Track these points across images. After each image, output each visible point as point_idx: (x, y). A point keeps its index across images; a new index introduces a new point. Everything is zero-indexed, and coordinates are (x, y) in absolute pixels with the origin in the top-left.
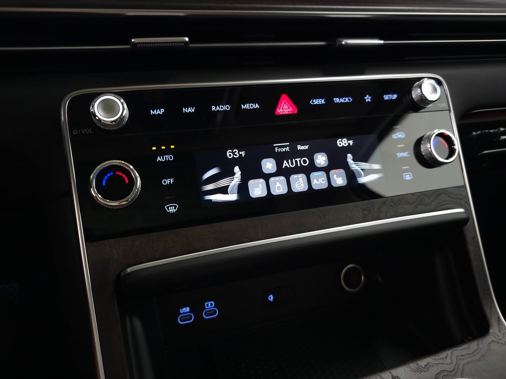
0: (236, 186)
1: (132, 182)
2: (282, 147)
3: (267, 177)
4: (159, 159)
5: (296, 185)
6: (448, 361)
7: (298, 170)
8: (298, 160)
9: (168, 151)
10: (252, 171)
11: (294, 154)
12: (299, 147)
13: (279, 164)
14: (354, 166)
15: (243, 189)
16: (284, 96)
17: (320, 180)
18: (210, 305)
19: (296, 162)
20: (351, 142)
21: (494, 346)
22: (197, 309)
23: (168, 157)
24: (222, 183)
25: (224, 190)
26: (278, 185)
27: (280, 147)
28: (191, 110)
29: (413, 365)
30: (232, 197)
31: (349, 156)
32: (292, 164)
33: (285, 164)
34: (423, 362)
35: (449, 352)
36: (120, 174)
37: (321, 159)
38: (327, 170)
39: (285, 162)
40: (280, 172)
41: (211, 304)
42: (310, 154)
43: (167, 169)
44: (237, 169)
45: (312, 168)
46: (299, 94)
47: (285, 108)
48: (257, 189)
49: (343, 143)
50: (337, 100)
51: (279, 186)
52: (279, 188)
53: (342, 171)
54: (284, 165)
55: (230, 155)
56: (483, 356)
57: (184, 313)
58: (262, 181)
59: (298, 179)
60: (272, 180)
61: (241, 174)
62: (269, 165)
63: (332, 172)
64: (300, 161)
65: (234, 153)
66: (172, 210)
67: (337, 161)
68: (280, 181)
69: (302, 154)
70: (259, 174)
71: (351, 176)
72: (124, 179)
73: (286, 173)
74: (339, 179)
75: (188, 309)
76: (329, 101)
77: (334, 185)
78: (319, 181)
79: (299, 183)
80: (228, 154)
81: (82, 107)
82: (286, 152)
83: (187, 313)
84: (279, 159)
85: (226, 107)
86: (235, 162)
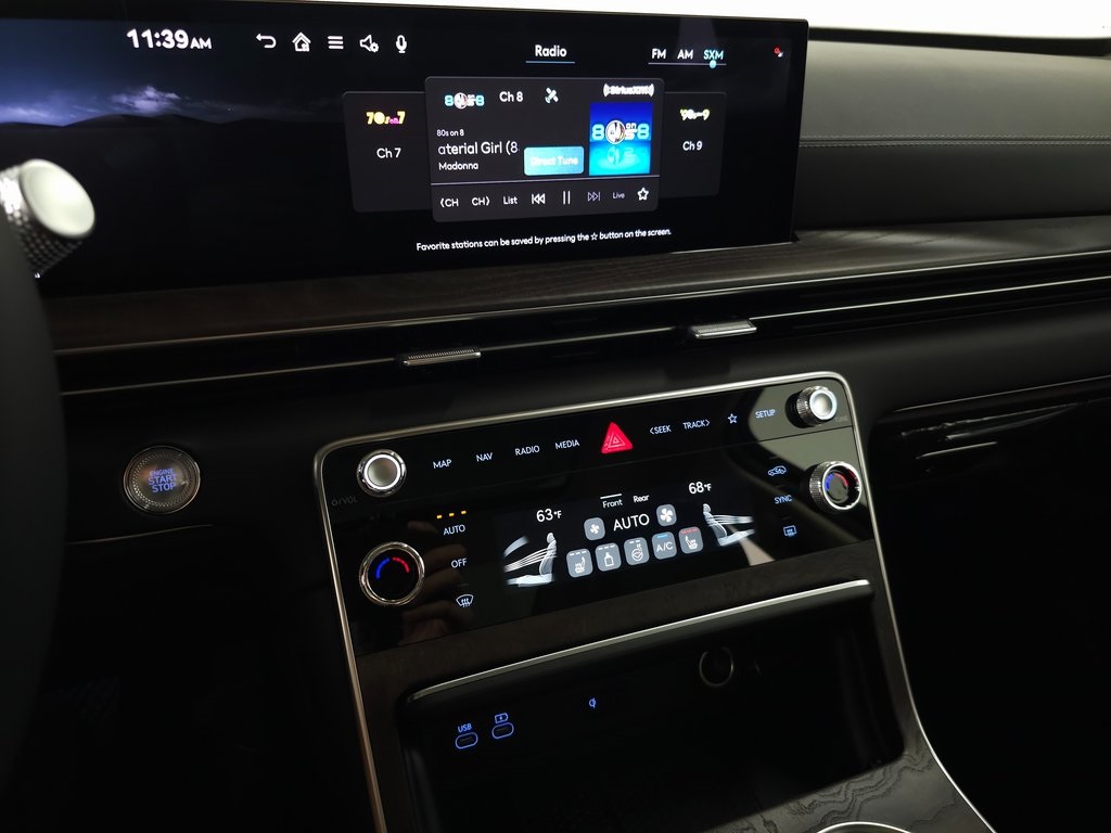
0: (550, 562)
1: (413, 564)
2: (611, 501)
3: (592, 546)
4: (446, 531)
5: (633, 555)
6: (842, 797)
7: (635, 532)
8: (634, 517)
9: (458, 520)
10: (572, 538)
11: (629, 509)
12: (636, 499)
13: (608, 526)
14: (713, 521)
15: (559, 565)
16: (613, 426)
17: (666, 545)
18: (501, 718)
19: (632, 520)
20: (708, 486)
21: (908, 775)
22: (484, 727)
23: (459, 528)
24: (531, 559)
25: (533, 570)
26: (608, 556)
27: (609, 500)
28: (487, 457)
29: (792, 805)
30: (544, 579)
31: (706, 506)
32: (627, 525)
33: (617, 525)
34: (806, 801)
35: (844, 785)
36: (398, 560)
37: (667, 515)
38: (674, 529)
39: (617, 522)
40: (611, 536)
41: (504, 717)
42: (651, 509)
43: (457, 545)
44: (550, 537)
45: (656, 527)
46: (631, 423)
47: (615, 442)
48: (579, 565)
49: (696, 488)
50: (688, 425)
51: (609, 559)
52: (609, 561)
53: (696, 530)
54: (616, 527)
55: (541, 518)
56: (889, 790)
57: (464, 732)
58: (585, 551)
59: (634, 546)
60: (600, 548)
61: (557, 545)
62: (594, 528)
63: (682, 532)
64: (637, 519)
65: (546, 515)
66: (466, 603)
67: (689, 515)
68: (610, 551)
69: (640, 508)
70: (581, 542)
71: (709, 535)
72: (403, 566)
73: (618, 538)
74: (692, 543)
75: (469, 726)
76: (676, 427)
77: (685, 551)
78: (664, 547)
79: (637, 552)
80: (538, 516)
81: (345, 465)
82: (617, 507)
83: (468, 731)
84: (608, 517)
85: (534, 449)
86: (547, 527)
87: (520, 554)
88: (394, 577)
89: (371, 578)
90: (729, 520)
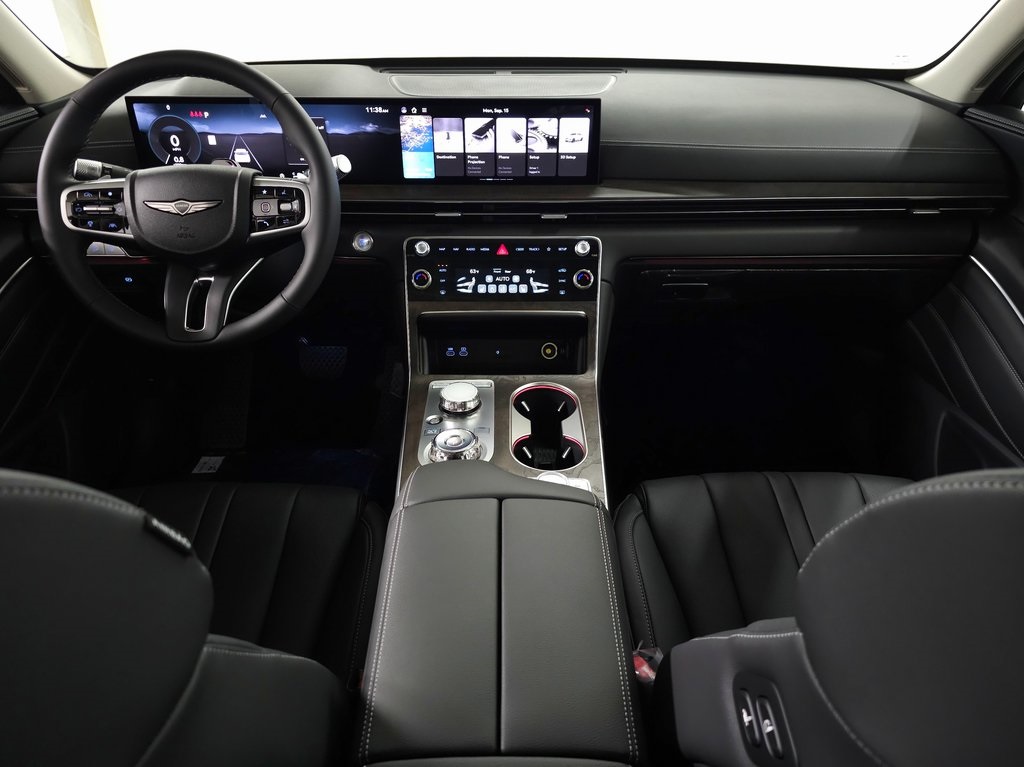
0: (472, 286)
1: (428, 279)
2: (497, 271)
3: (487, 284)
4: (440, 270)
5: (501, 290)
7: (503, 282)
8: (504, 277)
9: (444, 267)
10: (481, 280)
11: (503, 274)
12: (506, 272)
13: (494, 279)
14: (535, 284)
15: (475, 288)
16: (503, 245)
18: (463, 349)
20: (534, 271)
21: (585, 379)
22: (457, 350)
23: (444, 270)
24: (466, 284)
25: (466, 288)
28: (457, 249)
30: (470, 291)
31: (532, 278)
32: (501, 279)
33: (497, 279)
36: (424, 275)
37: (516, 279)
38: (518, 284)
40: (494, 282)
42: (511, 276)
43: (443, 275)
44: (474, 279)
45: (511, 282)
46: (509, 245)
47: (502, 252)
48: (482, 289)
49: (529, 271)
50: (531, 249)
51: (492, 289)
53: (526, 286)
57: (449, 351)
58: (485, 285)
59: (502, 287)
60: (490, 285)
61: (475, 281)
62: (489, 279)
63: (521, 285)
65: (473, 271)
66: (443, 293)
67: (525, 280)
68: (493, 287)
69: (507, 275)
70: (484, 282)
71: (530, 288)
72: (425, 277)
73: (497, 283)
74: (524, 289)
75: (452, 349)
76: (526, 249)
77: (520, 292)
78: (513, 289)
79: (503, 289)
80: (471, 271)
81: (412, 244)
82: (499, 273)
83: (451, 351)
84: (495, 276)
85: (473, 249)
86: (473, 275)
87: (461, 282)
88: (422, 280)
89: (415, 281)
90: (539, 284)
